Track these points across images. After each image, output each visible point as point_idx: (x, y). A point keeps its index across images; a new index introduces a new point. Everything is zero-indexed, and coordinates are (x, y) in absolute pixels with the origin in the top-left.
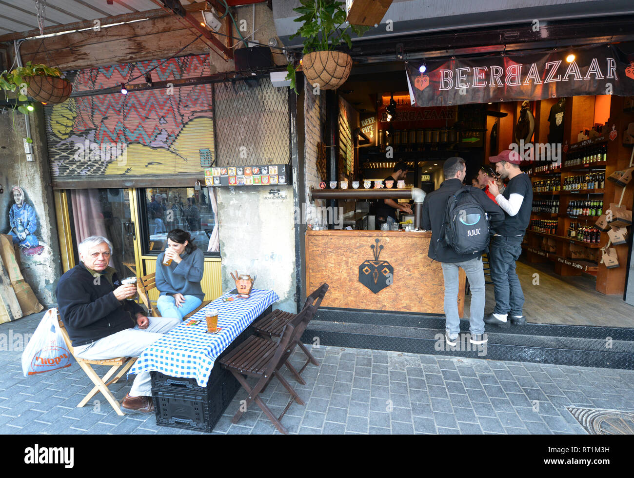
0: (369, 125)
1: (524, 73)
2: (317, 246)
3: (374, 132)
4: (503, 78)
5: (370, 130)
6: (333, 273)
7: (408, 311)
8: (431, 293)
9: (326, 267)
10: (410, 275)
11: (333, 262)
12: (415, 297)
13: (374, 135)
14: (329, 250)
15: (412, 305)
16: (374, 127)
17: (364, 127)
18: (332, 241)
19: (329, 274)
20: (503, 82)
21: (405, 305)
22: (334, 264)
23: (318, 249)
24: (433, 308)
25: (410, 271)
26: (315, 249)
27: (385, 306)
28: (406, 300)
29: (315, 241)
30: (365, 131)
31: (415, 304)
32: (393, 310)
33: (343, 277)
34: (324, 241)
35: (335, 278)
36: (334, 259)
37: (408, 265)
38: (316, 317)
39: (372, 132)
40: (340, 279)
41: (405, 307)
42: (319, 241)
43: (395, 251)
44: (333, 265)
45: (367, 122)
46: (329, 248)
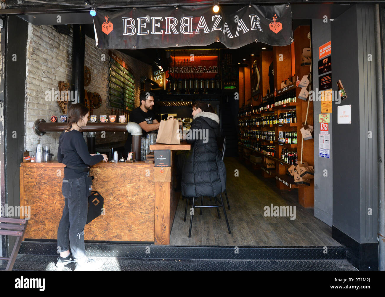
0: (160, 75)
1: (195, 25)
2: (32, 178)
3: (163, 80)
4: (178, 27)
5: (160, 78)
6: (47, 205)
7: (118, 240)
8: (140, 221)
9: (40, 198)
10: (120, 204)
11: (47, 193)
12: (125, 226)
13: (163, 81)
14: (44, 181)
15: (122, 234)
16: (163, 76)
17: (156, 76)
18: (46, 172)
19: (43, 205)
20: (178, 30)
21: (116, 234)
22: (48, 195)
23: (33, 180)
24: (142, 236)
25: (119, 201)
26: (30, 180)
27: (97, 236)
28: (117, 229)
29: (29, 173)
30: (156, 79)
31: (125, 233)
32: (105, 240)
33: (57, 208)
34: (38, 173)
35: (49, 209)
36: (48, 191)
37: (117, 195)
38: (28, 251)
39: (161, 80)
40: (53, 210)
41: (115, 237)
42: (34, 172)
43: (106, 182)
44: (47, 197)
45: (158, 73)
46: (44, 179)
